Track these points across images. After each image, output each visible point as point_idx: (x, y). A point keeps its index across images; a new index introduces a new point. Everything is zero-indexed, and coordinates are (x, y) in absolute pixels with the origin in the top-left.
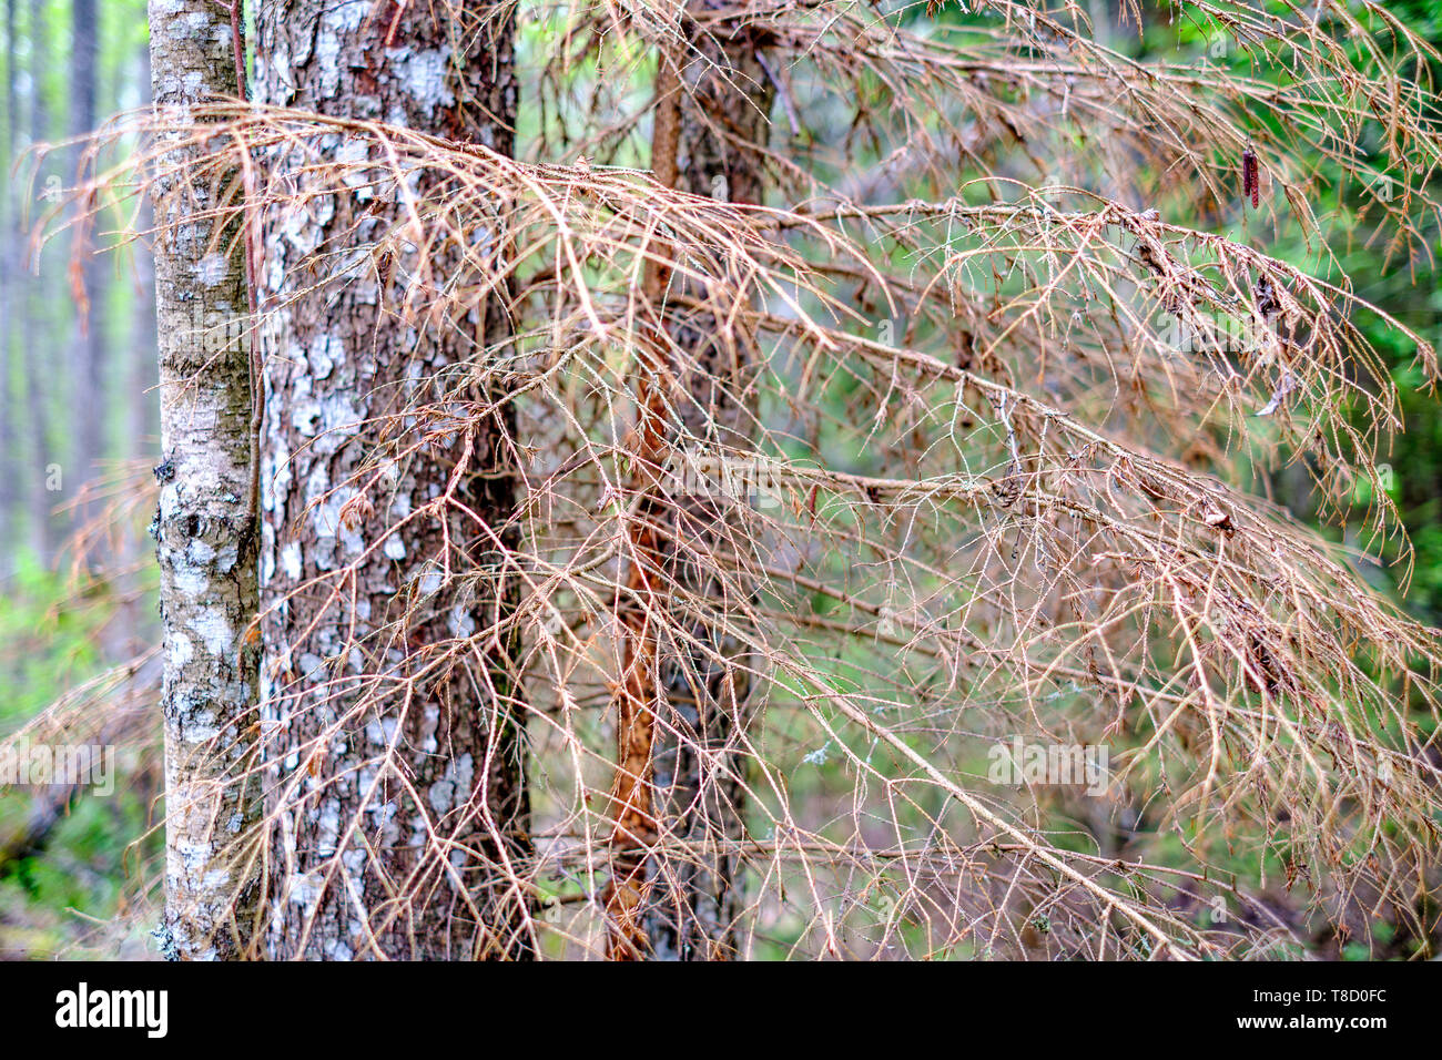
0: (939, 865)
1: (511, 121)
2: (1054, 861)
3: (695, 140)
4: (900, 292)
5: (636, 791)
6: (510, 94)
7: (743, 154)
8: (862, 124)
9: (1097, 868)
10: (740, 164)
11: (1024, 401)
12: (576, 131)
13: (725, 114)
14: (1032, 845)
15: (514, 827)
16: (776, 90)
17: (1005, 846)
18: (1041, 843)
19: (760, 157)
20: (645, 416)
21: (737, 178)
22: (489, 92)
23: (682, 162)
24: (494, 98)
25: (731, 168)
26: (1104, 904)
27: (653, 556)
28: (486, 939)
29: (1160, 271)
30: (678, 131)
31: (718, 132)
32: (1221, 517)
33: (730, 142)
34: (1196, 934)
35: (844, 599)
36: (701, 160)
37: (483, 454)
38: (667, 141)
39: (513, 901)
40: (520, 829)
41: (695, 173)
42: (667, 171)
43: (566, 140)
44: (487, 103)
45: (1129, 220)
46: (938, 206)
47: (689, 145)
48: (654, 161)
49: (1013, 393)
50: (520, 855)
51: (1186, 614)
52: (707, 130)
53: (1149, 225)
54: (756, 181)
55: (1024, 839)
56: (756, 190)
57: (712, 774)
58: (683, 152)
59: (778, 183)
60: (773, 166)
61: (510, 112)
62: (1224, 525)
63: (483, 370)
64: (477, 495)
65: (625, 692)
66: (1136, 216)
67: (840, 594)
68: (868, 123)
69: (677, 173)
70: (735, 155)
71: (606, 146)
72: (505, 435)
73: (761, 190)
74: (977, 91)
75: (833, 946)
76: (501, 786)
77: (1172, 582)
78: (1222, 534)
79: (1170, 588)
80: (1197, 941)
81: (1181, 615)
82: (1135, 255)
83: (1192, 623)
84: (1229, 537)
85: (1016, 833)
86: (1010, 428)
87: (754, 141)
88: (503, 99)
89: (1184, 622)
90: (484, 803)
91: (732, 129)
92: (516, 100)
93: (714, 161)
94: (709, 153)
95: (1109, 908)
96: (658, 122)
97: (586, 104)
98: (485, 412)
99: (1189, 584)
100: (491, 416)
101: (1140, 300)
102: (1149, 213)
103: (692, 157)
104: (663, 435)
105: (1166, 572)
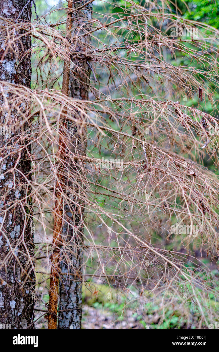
0: (128, 252)
1: (30, 78)
2: (154, 251)
3: (73, 82)
4: (120, 118)
5: (58, 236)
6: (30, 71)
7: (84, 85)
8: (111, 78)
9: (164, 253)
10: (83, 87)
11: (148, 144)
12: (45, 79)
13: (80, 76)
14: (149, 247)
15: (30, 242)
16: (91, 70)
17: (143, 247)
18: (151, 246)
19: (88, 86)
20: (61, 148)
21: (82, 90)
22: (25, 71)
23: (70, 87)
24: (26, 72)
25: (81, 88)
26: (166, 261)
27: (62, 180)
28: (23, 272)
29: (180, 115)
30: (69, 80)
31: (78, 80)
32: (193, 173)
33: (81, 82)
34: (186, 268)
35: (106, 189)
36: (74, 86)
37: (23, 155)
38: (66, 82)
39: (30, 262)
40: (31, 242)
41: (72, 89)
42: (66, 89)
43: (42, 81)
44: (24, 73)
45: (173, 104)
46: (129, 99)
47: (71, 83)
48: (63, 87)
49: (146, 143)
50: (31, 248)
51: (185, 196)
52: (75, 80)
53: (177, 105)
54: (87, 91)
55: (148, 246)
56: (86, 93)
57: (76, 232)
58: (70, 84)
59: (92, 91)
60: (91, 88)
61: (30, 75)
62: (194, 175)
63: (23, 137)
64: (21, 164)
65: (56, 213)
66: (174, 103)
67: (105, 188)
68: (112, 78)
69: (68, 89)
70: (82, 85)
71: (52, 83)
72: (28, 152)
73: (88, 93)
74: (138, 71)
75: (104, 272)
76: (27, 231)
77: (182, 188)
78: (193, 177)
79: (181, 190)
80: (187, 270)
81: (184, 196)
82: (174, 112)
83: (187, 198)
84: (195, 177)
85: (146, 244)
86: (145, 151)
87: (86, 82)
88: (28, 72)
89: (185, 198)
90: (23, 240)
91: (81, 80)
92: (31, 72)
93: (77, 86)
94: (76, 85)
95: (167, 262)
96: (64, 78)
97: (47, 73)
98: (24, 147)
99: (186, 188)
100: (25, 149)
101: (175, 123)
102: (177, 102)
103: (72, 86)
104: (65, 152)
105: (181, 186)
